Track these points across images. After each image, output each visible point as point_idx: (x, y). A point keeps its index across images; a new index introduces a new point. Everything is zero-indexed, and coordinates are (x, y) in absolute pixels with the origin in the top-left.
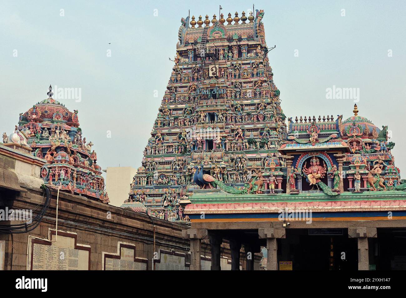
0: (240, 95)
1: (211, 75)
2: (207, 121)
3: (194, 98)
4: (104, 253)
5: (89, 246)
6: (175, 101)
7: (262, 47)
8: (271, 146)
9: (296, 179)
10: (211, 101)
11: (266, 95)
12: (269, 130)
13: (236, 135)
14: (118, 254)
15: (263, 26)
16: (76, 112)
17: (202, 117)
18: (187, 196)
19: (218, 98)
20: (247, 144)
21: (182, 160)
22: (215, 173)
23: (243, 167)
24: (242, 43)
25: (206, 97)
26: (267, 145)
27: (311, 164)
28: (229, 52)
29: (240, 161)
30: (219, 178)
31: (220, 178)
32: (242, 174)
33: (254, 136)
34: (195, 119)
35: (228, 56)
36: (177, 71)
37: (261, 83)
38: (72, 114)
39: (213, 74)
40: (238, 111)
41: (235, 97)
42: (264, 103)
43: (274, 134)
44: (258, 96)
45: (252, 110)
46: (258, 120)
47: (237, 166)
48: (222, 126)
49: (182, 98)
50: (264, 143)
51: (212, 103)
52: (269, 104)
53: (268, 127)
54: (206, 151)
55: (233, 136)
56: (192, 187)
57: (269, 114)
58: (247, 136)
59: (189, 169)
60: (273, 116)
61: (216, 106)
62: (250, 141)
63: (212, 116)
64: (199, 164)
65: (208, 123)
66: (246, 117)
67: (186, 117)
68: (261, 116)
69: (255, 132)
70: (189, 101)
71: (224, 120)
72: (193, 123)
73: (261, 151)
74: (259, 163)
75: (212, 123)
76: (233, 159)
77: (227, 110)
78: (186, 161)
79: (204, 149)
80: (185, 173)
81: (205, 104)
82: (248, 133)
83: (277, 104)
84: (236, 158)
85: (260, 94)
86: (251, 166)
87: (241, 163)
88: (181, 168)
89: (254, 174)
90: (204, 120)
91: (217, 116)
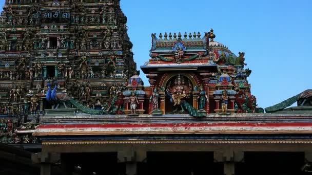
0: (85, 19)
2: (48, 46)
3: (34, 21)
6: (13, 23)
8: (118, 75)
9: (159, 99)
10: (53, 26)
11: (112, 20)
12: (115, 58)
13: (80, 62)
17: (43, 42)
18: (25, 125)
19: (60, 23)
23: (87, 95)
25: (49, 21)
26: (113, 73)
27: (176, 83)
33: (100, 64)
34: (35, 44)
40: (82, 37)
41: (80, 21)
42: (111, 29)
43: (121, 62)
44: (104, 21)
45: (98, 36)
46: (104, 47)
47: (81, 95)
48: (65, 52)
49: (20, 21)
50: (109, 71)
51: (54, 27)
52: (115, 30)
53: (114, 55)
54: (47, 78)
55: (76, 63)
56: (30, 116)
57: (116, 41)
58: (92, 64)
59: (28, 97)
60: (120, 44)
61: (59, 30)
62: (96, 69)
63: (53, 41)
64: (39, 92)
65: (49, 48)
66: (91, 43)
67: (25, 41)
68: (107, 43)
69: (100, 60)
70: (29, 23)
71: (67, 46)
72: (33, 48)
73: (106, 80)
74: (104, 91)
75: (54, 49)
76: (77, 88)
77: (71, 36)
78: (24, 88)
79: (45, 76)
80: (23, 101)
81: (46, 28)
82: (94, 60)
83: (125, 31)
84: (79, 85)
85: (106, 20)
86: (95, 95)
87: (85, 92)
88: (18, 96)
89: (99, 103)
90: (45, 44)
91: (60, 41)
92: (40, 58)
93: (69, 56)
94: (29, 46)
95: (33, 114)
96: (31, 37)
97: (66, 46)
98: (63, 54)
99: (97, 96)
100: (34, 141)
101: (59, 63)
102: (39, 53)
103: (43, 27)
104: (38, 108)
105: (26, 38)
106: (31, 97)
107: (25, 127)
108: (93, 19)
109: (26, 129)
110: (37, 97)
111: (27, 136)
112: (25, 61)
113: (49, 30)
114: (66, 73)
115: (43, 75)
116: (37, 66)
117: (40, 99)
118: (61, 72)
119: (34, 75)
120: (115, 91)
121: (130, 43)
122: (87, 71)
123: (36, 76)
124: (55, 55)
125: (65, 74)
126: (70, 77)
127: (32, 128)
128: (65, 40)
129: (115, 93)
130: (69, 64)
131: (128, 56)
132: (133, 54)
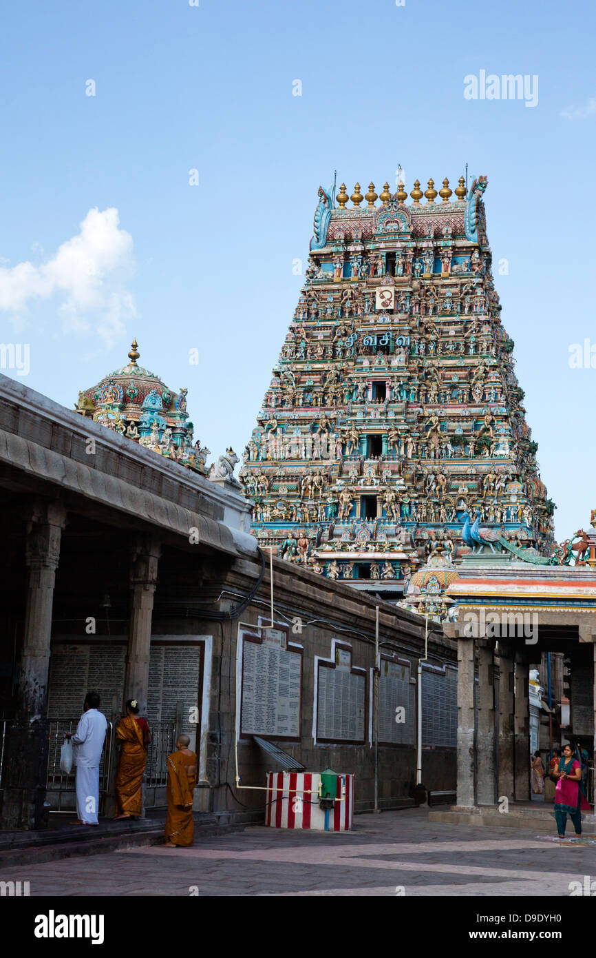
0: (436, 347)
1: (379, 306)
2: (370, 399)
3: (344, 351)
4: (316, 658)
5: (300, 646)
6: (306, 356)
7: (481, 253)
8: (498, 452)
10: (379, 360)
11: (488, 349)
12: (493, 421)
13: (427, 428)
14: (332, 660)
15: (483, 209)
16: (185, 392)
18: (330, 544)
19: (392, 354)
20: (449, 446)
21: (320, 475)
22: (385, 502)
23: (440, 490)
24: (441, 243)
25: (370, 351)
26: (489, 449)
28: (414, 261)
29: (435, 478)
30: (394, 511)
31: (396, 512)
32: (439, 505)
33: (464, 431)
34: (347, 394)
35: (413, 269)
36: (310, 296)
37: (479, 326)
38: (174, 395)
39: (384, 304)
40: (431, 380)
41: (426, 351)
42: (485, 365)
43: (503, 427)
44: (471, 351)
45: (460, 378)
46: (471, 399)
47: (429, 490)
48: (400, 410)
49: (320, 351)
50: (483, 445)
51: (380, 362)
52: (494, 367)
53: (492, 414)
54: (367, 457)
55: (421, 429)
56: (340, 528)
57: (495, 388)
58: (449, 431)
59: (334, 492)
60: (502, 393)
61: (389, 368)
62: (456, 441)
63: (380, 388)
64: (355, 483)
65: (372, 402)
66: (448, 392)
67: (327, 388)
68: (478, 391)
69: (465, 423)
70: (334, 356)
71: (404, 398)
72: (342, 401)
73: (476, 461)
74: (473, 484)
75: (379, 402)
76: (422, 475)
77: (410, 378)
78: (327, 476)
79: (364, 454)
80: (325, 498)
81: (366, 363)
82: (452, 425)
83: (509, 367)
84: (426, 472)
85: (476, 347)
86: (457, 490)
87: (437, 483)
88: (316, 490)
89: (463, 506)
90: (364, 395)
91: (392, 388)
92: (356, 421)
93: (408, 416)
94: (335, 397)
95: (343, 523)
96: (339, 379)
97: (402, 397)
98: (396, 413)
99: (460, 491)
100: (348, 572)
101: (390, 430)
102: (354, 411)
103: (361, 363)
104: (352, 512)
105: (330, 382)
106: (340, 492)
107: (331, 548)
108: (451, 347)
109: (333, 551)
110: (352, 492)
111: (335, 563)
112: (327, 424)
113: (371, 367)
114: (403, 448)
115: (360, 452)
116: (350, 435)
117: (355, 497)
118: (394, 445)
119: (343, 451)
120: (494, 482)
121: (520, 390)
122: (440, 444)
123: (347, 453)
124: (382, 414)
125: (400, 448)
126: (410, 456)
127: (343, 549)
128: (400, 386)
129: (494, 487)
130: (408, 431)
131: (516, 415)
132: (524, 412)
